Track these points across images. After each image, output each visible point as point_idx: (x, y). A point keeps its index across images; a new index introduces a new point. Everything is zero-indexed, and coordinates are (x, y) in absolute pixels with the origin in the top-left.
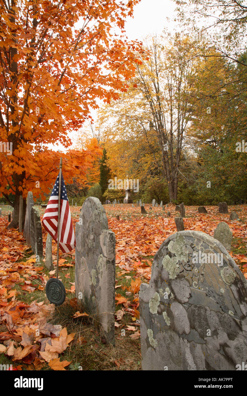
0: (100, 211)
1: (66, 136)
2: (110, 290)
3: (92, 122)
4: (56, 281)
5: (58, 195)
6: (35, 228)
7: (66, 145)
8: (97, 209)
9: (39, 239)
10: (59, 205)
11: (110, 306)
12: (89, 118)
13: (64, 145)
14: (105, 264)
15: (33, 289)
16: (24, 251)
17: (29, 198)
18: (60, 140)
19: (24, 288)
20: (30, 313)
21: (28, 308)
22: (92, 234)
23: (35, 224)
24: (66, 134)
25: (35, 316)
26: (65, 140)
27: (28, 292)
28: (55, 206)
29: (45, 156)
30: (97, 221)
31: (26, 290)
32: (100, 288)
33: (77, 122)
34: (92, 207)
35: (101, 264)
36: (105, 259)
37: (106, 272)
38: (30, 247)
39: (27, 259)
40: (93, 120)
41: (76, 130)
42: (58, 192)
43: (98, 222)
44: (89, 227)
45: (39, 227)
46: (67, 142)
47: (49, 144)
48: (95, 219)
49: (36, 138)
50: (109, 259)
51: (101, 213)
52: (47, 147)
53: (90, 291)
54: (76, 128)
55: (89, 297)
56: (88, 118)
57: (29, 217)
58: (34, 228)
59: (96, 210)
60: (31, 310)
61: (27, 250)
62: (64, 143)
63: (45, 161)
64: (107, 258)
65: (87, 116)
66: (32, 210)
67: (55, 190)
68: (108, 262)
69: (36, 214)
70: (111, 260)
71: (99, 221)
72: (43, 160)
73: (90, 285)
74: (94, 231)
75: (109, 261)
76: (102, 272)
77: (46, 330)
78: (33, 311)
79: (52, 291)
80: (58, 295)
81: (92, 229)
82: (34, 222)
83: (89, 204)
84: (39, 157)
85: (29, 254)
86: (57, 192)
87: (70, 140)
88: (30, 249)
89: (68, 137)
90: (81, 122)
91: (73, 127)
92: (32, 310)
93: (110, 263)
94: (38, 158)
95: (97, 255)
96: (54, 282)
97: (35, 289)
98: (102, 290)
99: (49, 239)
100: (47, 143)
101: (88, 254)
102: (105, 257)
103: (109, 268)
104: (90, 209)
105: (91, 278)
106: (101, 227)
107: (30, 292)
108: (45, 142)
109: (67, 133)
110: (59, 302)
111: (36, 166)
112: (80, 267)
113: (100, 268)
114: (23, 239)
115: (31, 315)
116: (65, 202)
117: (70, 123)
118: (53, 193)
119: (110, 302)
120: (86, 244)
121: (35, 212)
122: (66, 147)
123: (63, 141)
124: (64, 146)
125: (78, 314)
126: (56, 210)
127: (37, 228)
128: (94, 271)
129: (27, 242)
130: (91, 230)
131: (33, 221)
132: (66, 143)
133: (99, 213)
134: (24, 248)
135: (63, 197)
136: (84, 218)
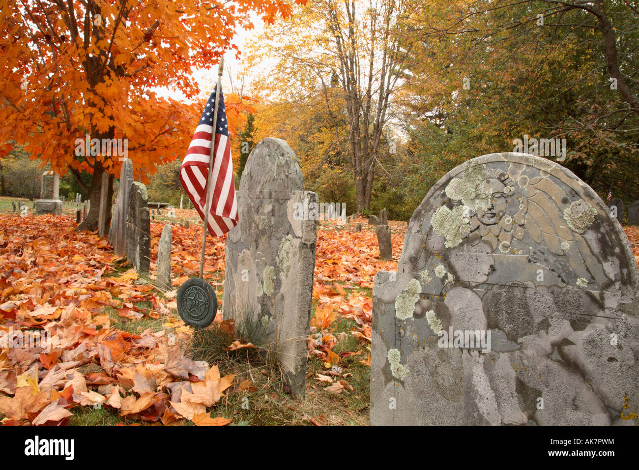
0: (289, 157)
1: (190, 77)
2: (304, 298)
3: (239, 56)
4: (200, 283)
5: (211, 124)
6: (138, 221)
7: (188, 93)
8: (283, 155)
9: (145, 239)
10: (213, 143)
11: (301, 327)
12: (233, 49)
13: (185, 92)
14: (297, 250)
15: (139, 316)
16: (113, 263)
17: (125, 170)
18: (179, 83)
19: (123, 314)
20: (140, 348)
21: (136, 339)
22: (270, 203)
23: (137, 213)
24: (190, 72)
25: (152, 351)
26: (187, 85)
27: (131, 320)
28: (206, 143)
29: (152, 104)
30: (283, 176)
31: (127, 316)
32: (283, 298)
33: (210, 53)
34: (273, 154)
35: (287, 253)
36: (297, 242)
37: (299, 265)
38: (124, 257)
39: (120, 274)
40: (239, 53)
41: (208, 67)
42: (213, 118)
43: (285, 178)
44: (261, 192)
45: (144, 217)
46: (191, 87)
47: (158, 87)
48: (279, 174)
49: (136, 72)
50: (305, 240)
51: (291, 162)
52: (154, 94)
53: (259, 307)
54: (208, 65)
55: (255, 318)
56: (230, 49)
57: (124, 204)
58: (135, 221)
59: (281, 157)
60: (142, 343)
61: (120, 262)
62: (184, 89)
63: (153, 113)
64: (301, 238)
65: (229, 44)
66: (132, 188)
67: (208, 114)
68: (303, 246)
69: (141, 195)
70: (308, 243)
71: (287, 176)
72: (149, 111)
73: (258, 297)
74: (273, 197)
75: (305, 244)
76: (289, 267)
77: (180, 368)
78: (147, 345)
79: (189, 303)
80: (202, 308)
81: (270, 194)
82: (137, 208)
83: (266, 151)
84: (142, 106)
85: (122, 267)
86: (211, 120)
87: (196, 84)
88: (124, 261)
89: (193, 79)
90: (217, 54)
91: (203, 62)
92: (146, 343)
93: (307, 248)
94: (140, 107)
95: (279, 239)
96: (195, 285)
97: (144, 317)
98: (288, 300)
99: (167, 236)
100: (156, 85)
101: (256, 241)
102: (299, 238)
103: (305, 257)
104: (267, 158)
105: (262, 283)
106: (290, 185)
107: (134, 321)
108: (150, 85)
109: (192, 72)
110: (203, 322)
111: (136, 122)
112: (236, 270)
113: (285, 260)
114: (109, 246)
115: (143, 351)
116: (223, 139)
117: (198, 53)
118: (203, 119)
119: (302, 319)
120: (253, 225)
121: (139, 191)
122: (189, 96)
123: (183, 86)
124: (185, 95)
125: (237, 345)
126: (207, 151)
127: (142, 220)
128: (269, 269)
129: (115, 251)
130: (267, 196)
131: (133, 209)
132: (189, 89)
133: (287, 161)
134: (113, 259)
135: (221, 129)
136: (252, 177)
